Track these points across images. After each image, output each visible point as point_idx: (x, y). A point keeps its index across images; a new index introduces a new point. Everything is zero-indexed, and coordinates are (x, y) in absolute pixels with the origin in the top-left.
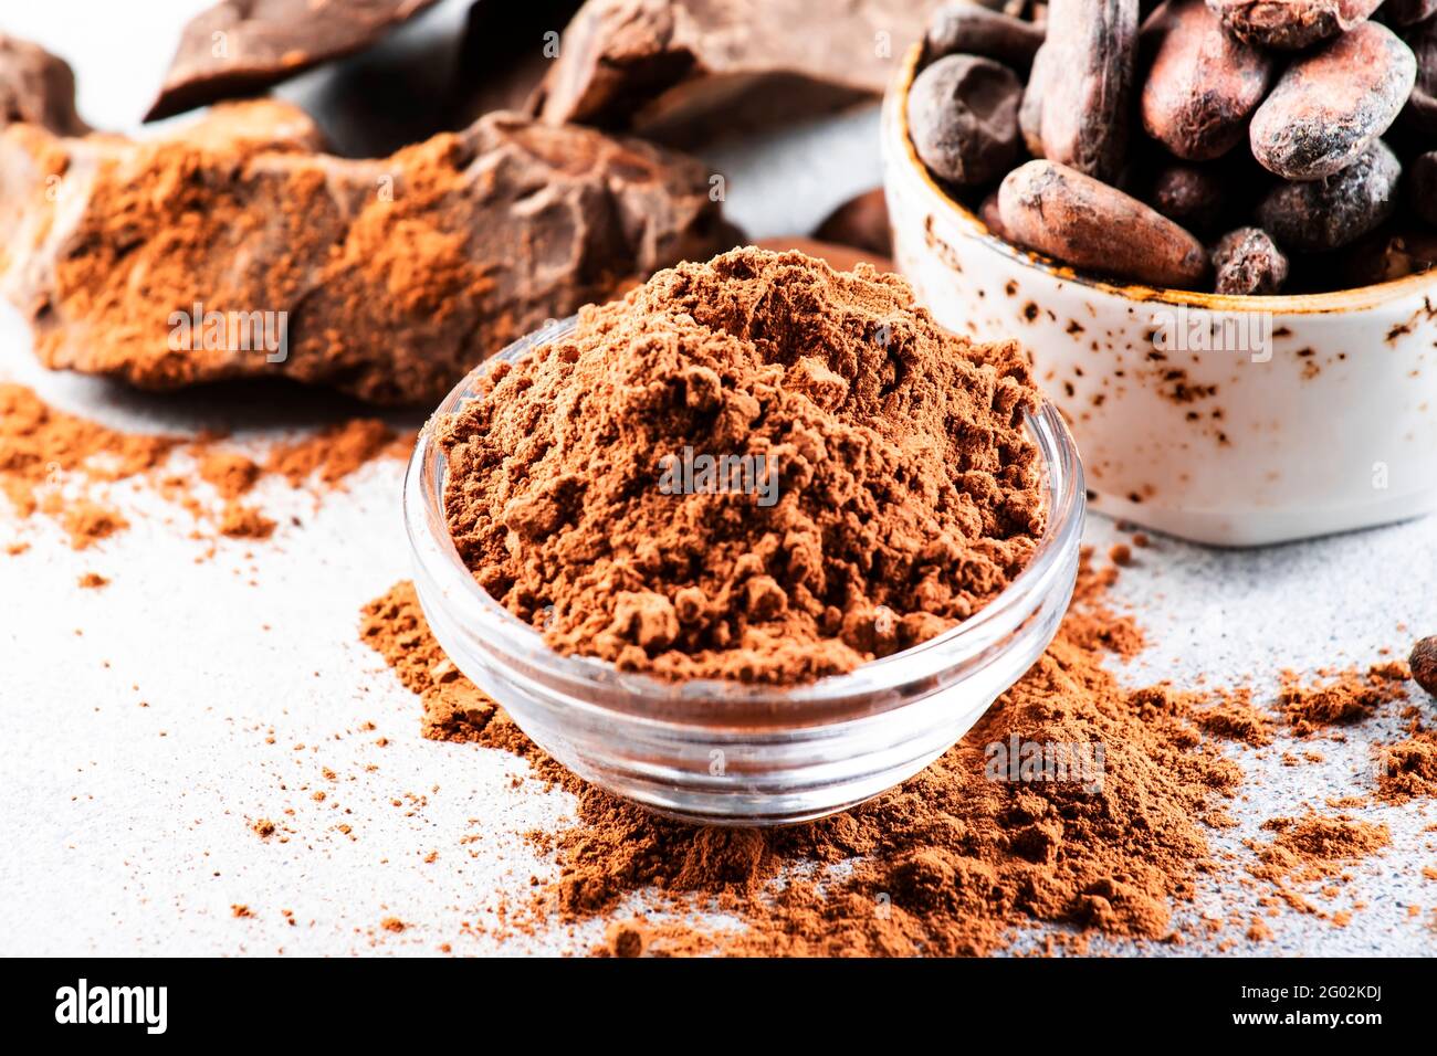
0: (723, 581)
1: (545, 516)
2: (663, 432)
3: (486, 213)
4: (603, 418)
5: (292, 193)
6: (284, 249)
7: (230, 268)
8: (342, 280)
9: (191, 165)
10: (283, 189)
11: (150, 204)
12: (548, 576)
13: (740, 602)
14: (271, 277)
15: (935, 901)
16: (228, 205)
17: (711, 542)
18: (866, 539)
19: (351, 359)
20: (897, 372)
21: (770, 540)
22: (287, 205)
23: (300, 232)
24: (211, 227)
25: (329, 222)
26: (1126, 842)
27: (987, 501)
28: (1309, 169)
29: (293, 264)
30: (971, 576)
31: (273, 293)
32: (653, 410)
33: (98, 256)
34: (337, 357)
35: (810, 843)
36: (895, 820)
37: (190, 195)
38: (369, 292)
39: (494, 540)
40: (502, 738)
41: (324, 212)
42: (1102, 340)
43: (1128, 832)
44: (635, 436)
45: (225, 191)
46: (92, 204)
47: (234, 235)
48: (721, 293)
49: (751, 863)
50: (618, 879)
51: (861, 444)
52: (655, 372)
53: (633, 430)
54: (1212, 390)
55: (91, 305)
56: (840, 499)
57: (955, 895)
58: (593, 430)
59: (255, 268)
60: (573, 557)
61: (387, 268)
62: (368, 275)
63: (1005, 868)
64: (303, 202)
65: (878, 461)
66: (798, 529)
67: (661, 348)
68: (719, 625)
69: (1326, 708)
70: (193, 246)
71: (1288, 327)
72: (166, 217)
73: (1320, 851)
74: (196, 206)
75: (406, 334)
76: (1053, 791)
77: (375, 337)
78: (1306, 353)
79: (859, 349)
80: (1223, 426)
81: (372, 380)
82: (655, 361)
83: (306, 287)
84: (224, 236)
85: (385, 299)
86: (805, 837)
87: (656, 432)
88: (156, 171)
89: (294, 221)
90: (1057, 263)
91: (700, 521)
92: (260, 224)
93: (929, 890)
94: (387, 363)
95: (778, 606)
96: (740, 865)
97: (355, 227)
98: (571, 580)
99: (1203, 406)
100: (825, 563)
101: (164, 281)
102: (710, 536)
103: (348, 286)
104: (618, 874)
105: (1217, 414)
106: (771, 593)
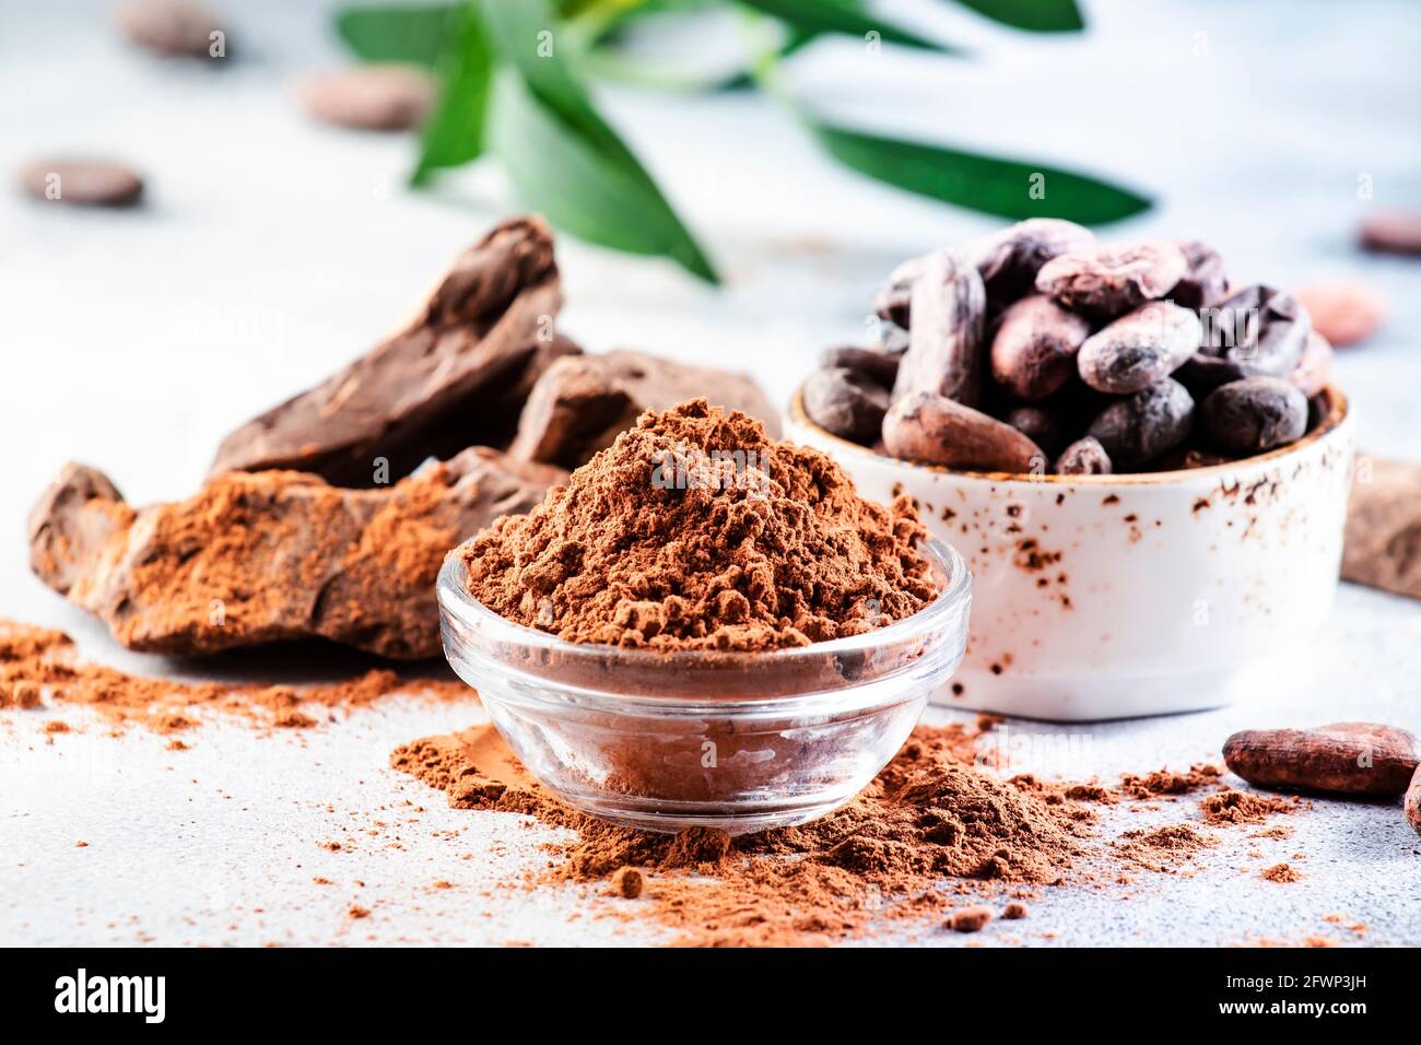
0: (698, 598)
1: (554, 572)
2: (645, 499)
3: (470, 514)
4: (597, 499)
5: (318, 510)
6: (314, 547)
7: (271, 562)
8: (359, 566)
9: (237, 492)
10: (310, 508)
11: (206, 523)
12: (557, 615)
13: (713, 610)
14: (303, 566)
15: (870, 864)
16: (266, 521)
17: (687, 573)
18: (808, 574)
19: (368, 621)
20: (820, 492)
21: (734, 570)
22: (313, 517)
23: (324, 535)
24: (253, 537)
25: (347, 528)
26: (1014, 839)
27: (895, 582)
28: (1127, 374)
29: (320, 557)
30: (890, 604)
31: (305, 577)
32: (637, 483)
33: (165, 562)
34: (358, 620)
35: (766, 843)
36: (833, 831)
37: (237, 513)
38: (381, 573)
39: (511, 607)
40: (514, 803)
41: (343, 521)
42: (970, 522)
43: (1016, 833)
44: (623, 508)
45: (265, 510)
46: (160, 524)
47: (273, 541)
48: (681, 425)
49: (722, 845)
50: (617, 861)
51: (800, 509)
52: (637, 455)
53: (621, 503)
54: (1057, 557)
55: (161, 593)
56: (787, 547)
57: (885, 861)
58: (588, 512)
59: (291, 561)
60: (578, 593)
61: (395, 555)
62: (380, 561)
63: (923, 848)
64: (327, 516)
65: (813, 532)
66: (758, 560)
67: (642, 439)
68: (698, 623)
69: (1160, 782)
70: (241, 548)
71: (1117, 495)
72: (218, 530)
73: (1168, 844)
74: (241, 521)
75: (411, 602)
76: (956, 806)
77: (387, 605)
78: (1131, 518)
79: (790, 471)
80: (1067, 590)
81: (386, 638)
82: (636, 448)
83: (330, 573)
84: (265, 542)
85: (394, 576)
86: (762, 839)
87: (640, 499)
88: (210, 500)
89: (320, 528)
90: (933, 464)
91: (678, 556)
92: (293, 532)
93: (864, 855)
94: (397, 625)
95: (743, 612)
96: (714, 847)
97: (368, 530)
98: (577, 611)
99: (1051, 572)
100: (777, 590)
101: (219, 573)
102: (686, 569)
103: (364, 570)
104: (617, 857)
105: (1062, 579)
106: (737, 599)
